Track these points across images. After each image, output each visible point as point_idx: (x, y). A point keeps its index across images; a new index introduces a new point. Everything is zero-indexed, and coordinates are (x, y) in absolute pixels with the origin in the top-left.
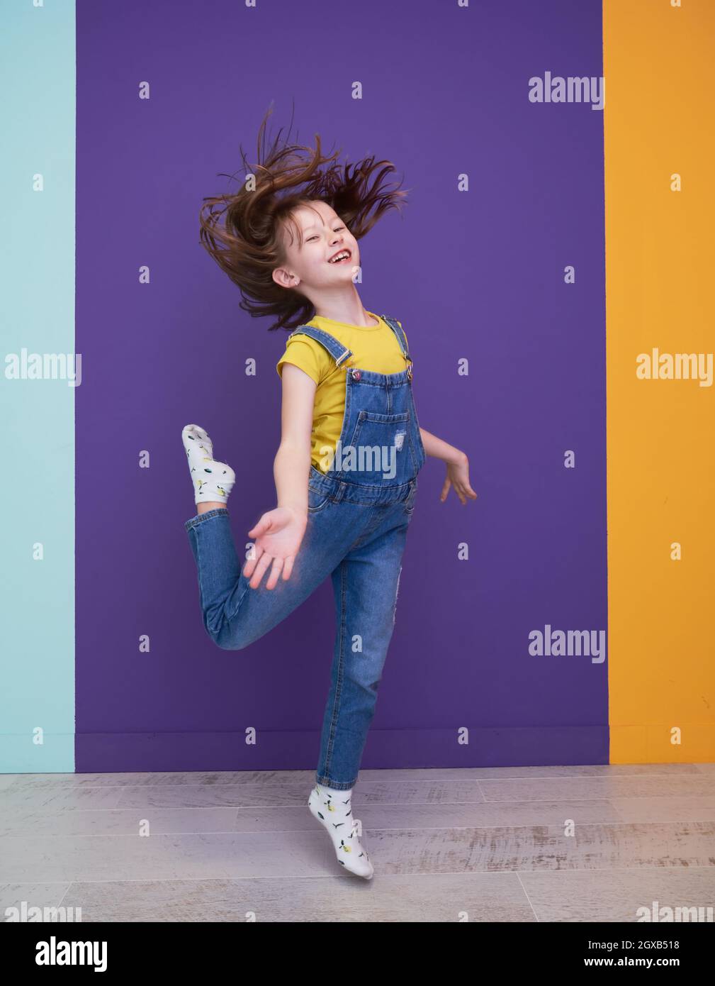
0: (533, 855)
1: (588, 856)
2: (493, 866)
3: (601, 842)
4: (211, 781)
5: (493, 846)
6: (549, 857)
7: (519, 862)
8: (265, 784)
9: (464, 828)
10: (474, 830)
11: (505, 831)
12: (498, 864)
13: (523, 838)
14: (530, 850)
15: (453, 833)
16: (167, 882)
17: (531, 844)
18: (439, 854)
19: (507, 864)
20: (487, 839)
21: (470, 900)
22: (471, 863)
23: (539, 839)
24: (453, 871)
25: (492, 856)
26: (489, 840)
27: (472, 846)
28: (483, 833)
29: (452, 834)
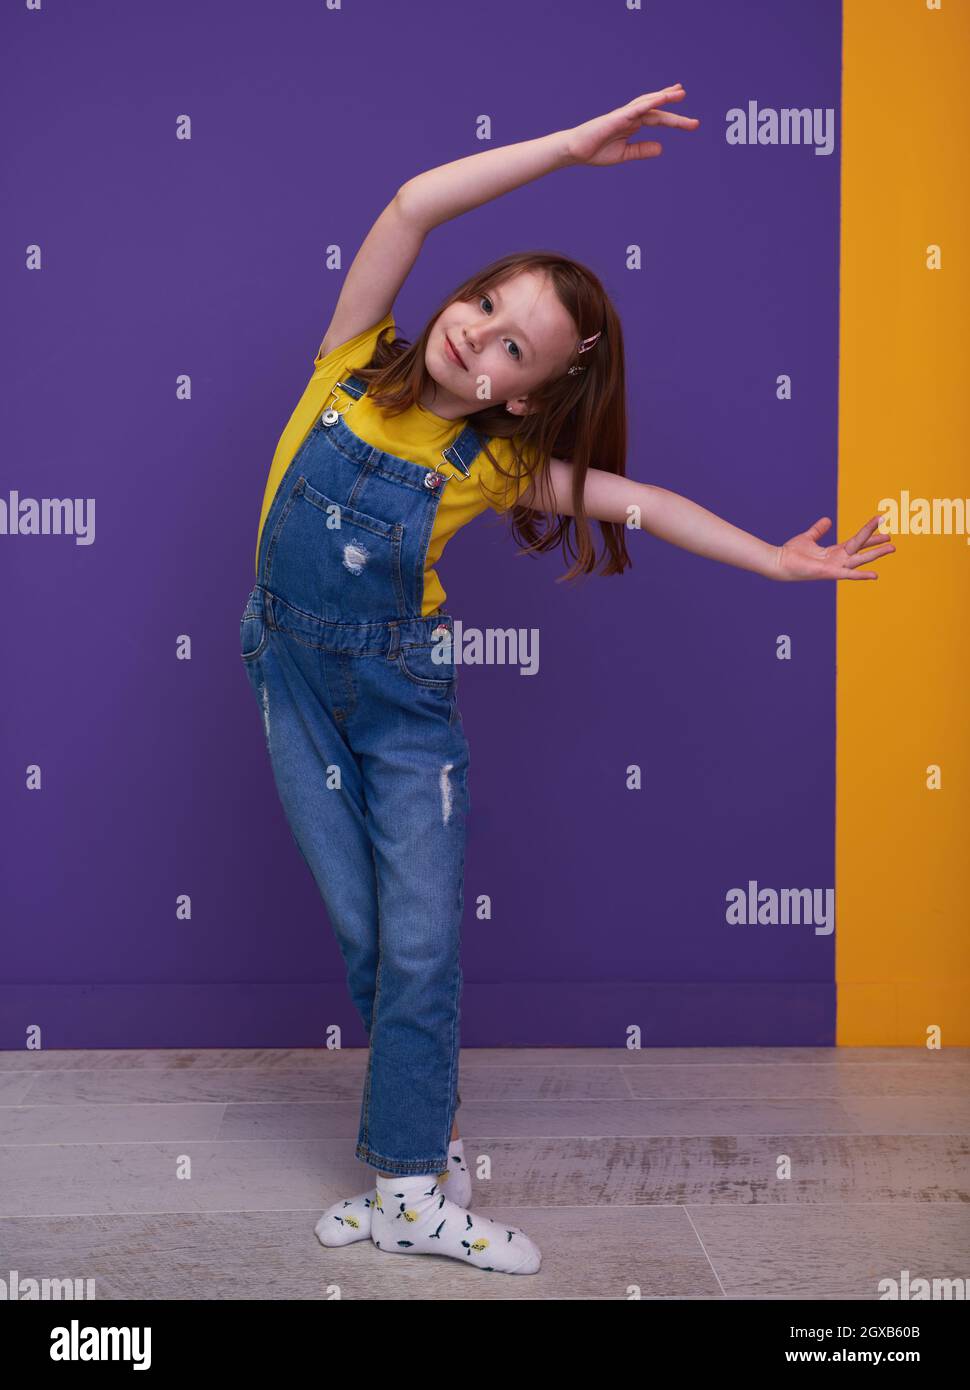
0: (711, 1180)
1: (803, 1182)
2: (645, 1195)
3: (825, 1162)
4: (183, 1063)
5: (645, 1165)
6: (737, 1183)
7: (689, 1190)
8: (275, 1068)
9: (598, 1138)
10: (615, 1141)
11: (665, 1143)
12: (653, 1193)
13: (695, 1155)
14: (708, 1172)
15: (580, 1145)
16: (94, 1218)
17: (708, 1164)
18: (555, 1176)
19: (668, 1194)
20: (636, 1155)
21: (606, 1248)
22: (607, 1191)
23: (721, 1156)
24: (579, 1203)
25: (643, 1180)
26: (638, 1156)
27: (610, 1164)
28: (630, 1145)
29: (578, 1147)
